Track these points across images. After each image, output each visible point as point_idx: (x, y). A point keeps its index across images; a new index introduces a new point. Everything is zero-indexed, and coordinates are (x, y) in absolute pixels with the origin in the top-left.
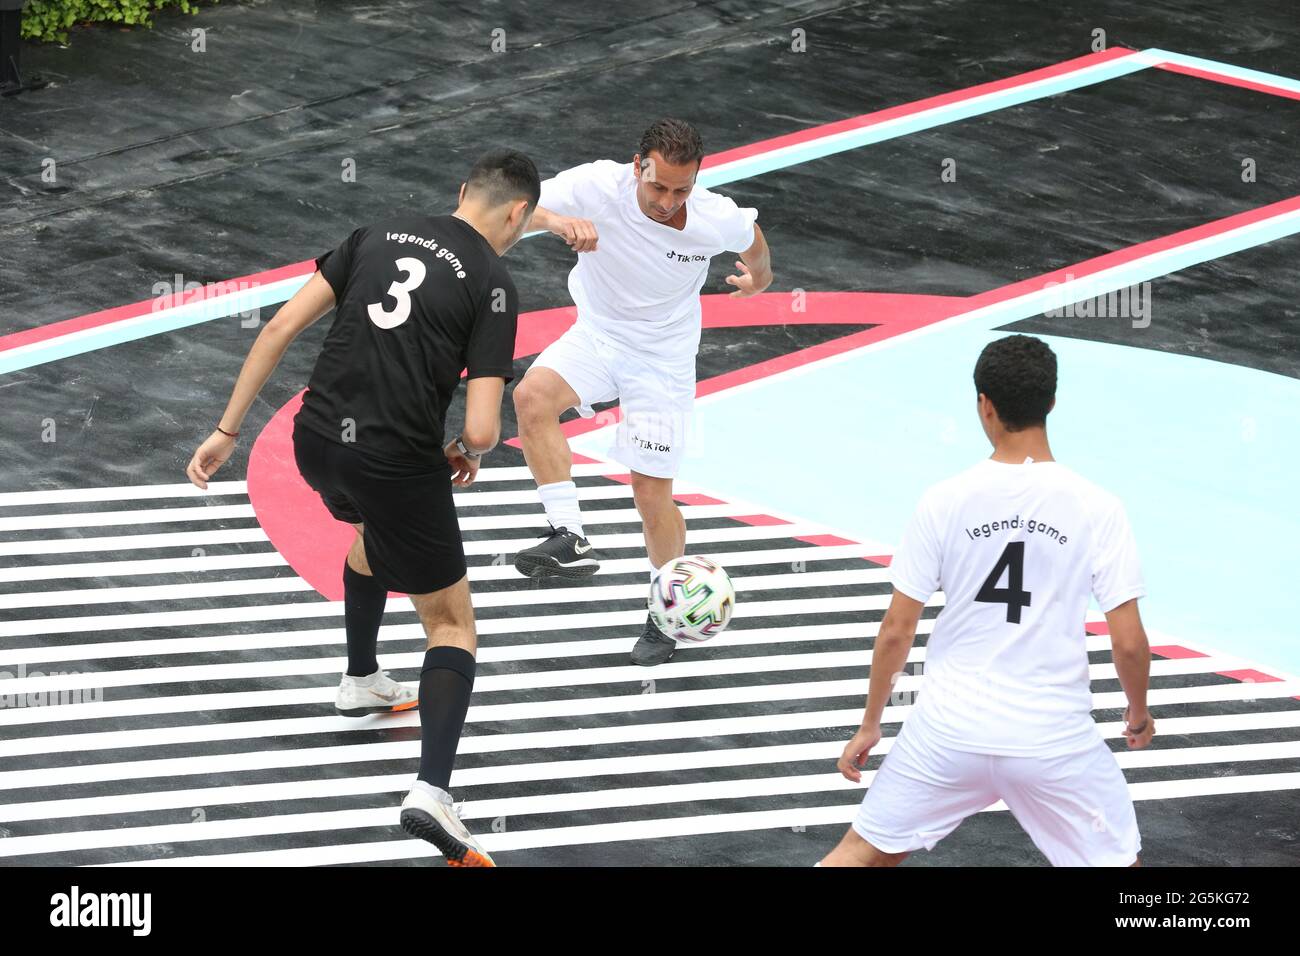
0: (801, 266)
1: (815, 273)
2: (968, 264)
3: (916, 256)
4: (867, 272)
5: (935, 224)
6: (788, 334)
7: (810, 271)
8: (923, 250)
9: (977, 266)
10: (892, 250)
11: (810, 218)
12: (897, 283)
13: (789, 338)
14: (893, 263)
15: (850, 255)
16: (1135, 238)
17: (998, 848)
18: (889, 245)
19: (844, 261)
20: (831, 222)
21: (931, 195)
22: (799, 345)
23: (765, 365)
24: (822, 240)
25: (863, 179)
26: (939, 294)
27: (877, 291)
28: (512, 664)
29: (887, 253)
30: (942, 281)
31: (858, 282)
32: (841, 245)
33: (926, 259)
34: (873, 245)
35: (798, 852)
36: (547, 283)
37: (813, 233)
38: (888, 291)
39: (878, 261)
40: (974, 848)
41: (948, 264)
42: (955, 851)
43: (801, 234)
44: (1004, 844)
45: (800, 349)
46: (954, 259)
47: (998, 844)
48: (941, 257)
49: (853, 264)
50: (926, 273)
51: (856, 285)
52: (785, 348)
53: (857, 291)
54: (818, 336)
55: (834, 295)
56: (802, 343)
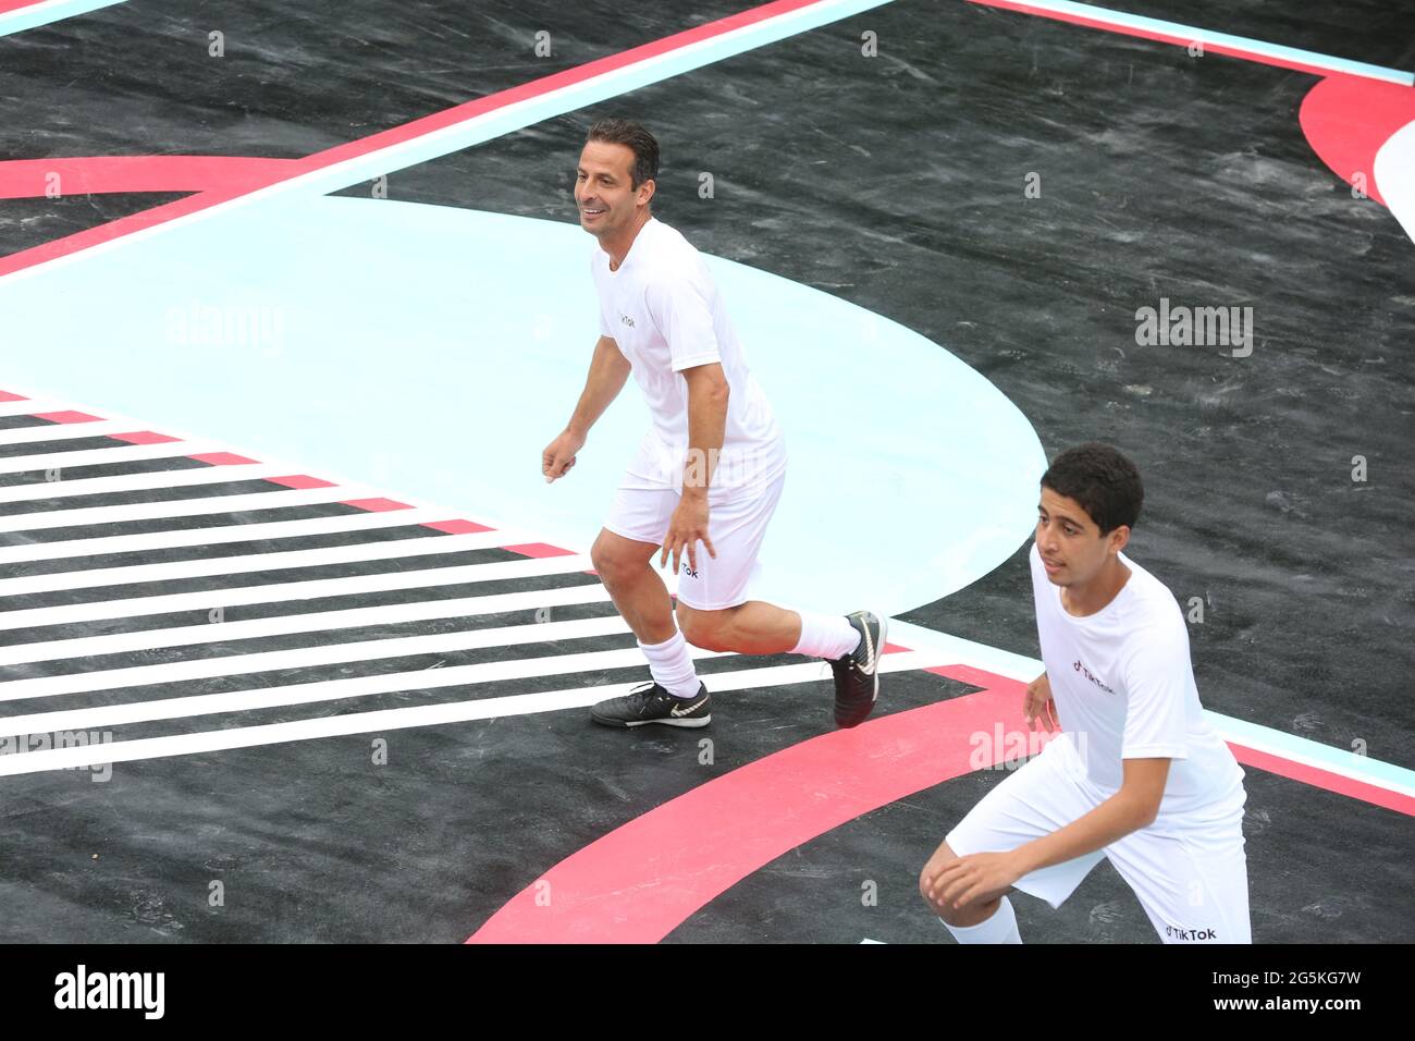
0: (106, 126)
1: (124, 135)
2: (296, 121)
3: (238, 113)
4: (182, 132)
5: (258, 76)
6: (93, 205)
7: (116, 132)
8: (245, 106)
9: (307, 123)
10: (209, 107)
11: (114, 72)
12: (216, 144)
13: (94, 209)
14: (211, 121)
15: (163, 114)
16: (482, 88)
17: (348, 776)
18: (206, 101)
19: (155, 121)
20: (138, 75)
21: (253, 44)
22: (106, 217)
23: (66, 241)
24: (129, 97)
25: (174, 27)
26: (266, 156)
27: (194, 153)
29: (205, 111)
30: (267, 141)
31: (172, 144)
32: (148, 102)
33: (248, 116)
34: (186, 102)
35: (119, 790)
37: (119, 89)
38: (206, 154)
39: (194, 120)
40: (320, 777)
41: (274, 121)
42: (299, 781)
43: (103, 90)
44: (354, 771)
45: (108, 221)
46: (281, 116)
47: (346, 772)
48: (266, 114)
49: (166, 124)
50: (250, 132)
51: (170, 148)
52: (90, 220)
53: (171, 154)
54: (127, 206)
55: (144, 159)
56: (110, 215)
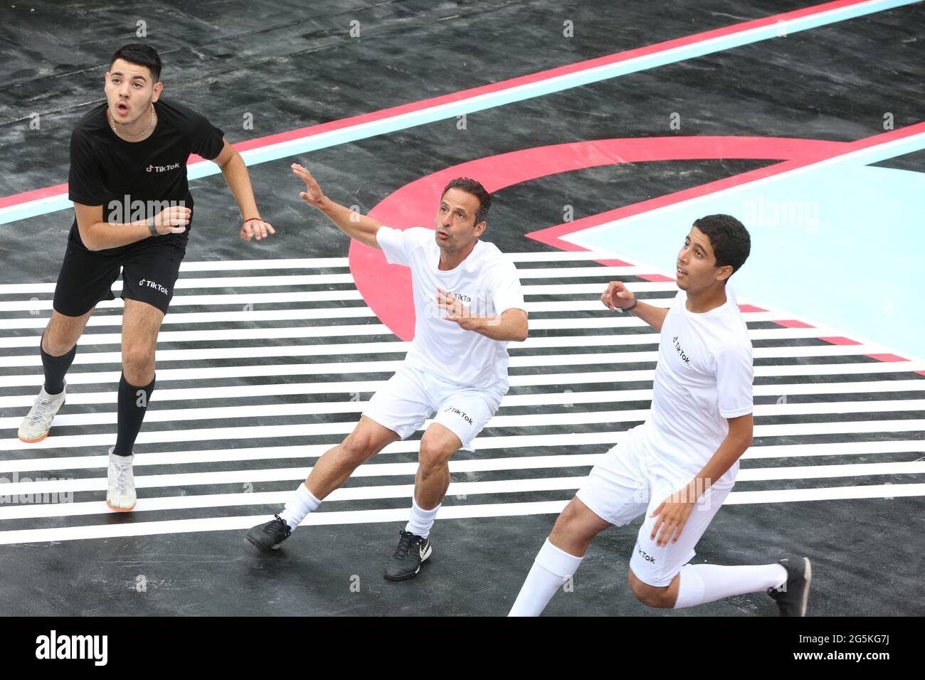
0: (734, 118)
1: (744, 124)
2: (849, 119)
3: (814, 113)
4: (779, 123)
5: (828, 91)
6: (723, 166)
7: (740, 122)
8: (819, 109)
9: (856, 121)
10: (796, 108)
11: (740, 85)
12: (800, 131)
13: (723, 168)
14: (798, 118)
15: (768, 112)
17: (862, 524)
18: (796, 105)
19: (764, 116)
20: (755, 88)
21: (825, 71)
22: (731, 173)
23: (707, 187)
24: (749, 101)
25: (778, 59)
26: (830, 140)
27: (786, 137)
28: (527, 388)
29: (794, 111)
30: (832, 131)
31: (773, 130)
32: (761, 104)
33: (821, 115)
34: (783, 105)
35: (722, 522)
36: (557, 127)
37: (743, 96)
38: (793, 137)
39: (788, 116)
40: (844, 523)
41: (836, 119)
42: (831, 525)
43: (734, 96)
44: (865, 521)
45: (731, 176)
46: (840, 116)
47: (861, 521)
48: (832, 114)
49: (769, 118)
50: (820, 125)
51: (771, 132)
52: (721, 174)
53: (772, 136)
54: (744, 167)
55: (756, 139)
56: (732, 172)
